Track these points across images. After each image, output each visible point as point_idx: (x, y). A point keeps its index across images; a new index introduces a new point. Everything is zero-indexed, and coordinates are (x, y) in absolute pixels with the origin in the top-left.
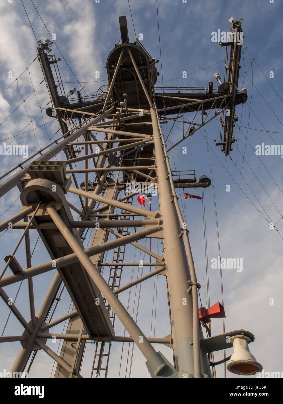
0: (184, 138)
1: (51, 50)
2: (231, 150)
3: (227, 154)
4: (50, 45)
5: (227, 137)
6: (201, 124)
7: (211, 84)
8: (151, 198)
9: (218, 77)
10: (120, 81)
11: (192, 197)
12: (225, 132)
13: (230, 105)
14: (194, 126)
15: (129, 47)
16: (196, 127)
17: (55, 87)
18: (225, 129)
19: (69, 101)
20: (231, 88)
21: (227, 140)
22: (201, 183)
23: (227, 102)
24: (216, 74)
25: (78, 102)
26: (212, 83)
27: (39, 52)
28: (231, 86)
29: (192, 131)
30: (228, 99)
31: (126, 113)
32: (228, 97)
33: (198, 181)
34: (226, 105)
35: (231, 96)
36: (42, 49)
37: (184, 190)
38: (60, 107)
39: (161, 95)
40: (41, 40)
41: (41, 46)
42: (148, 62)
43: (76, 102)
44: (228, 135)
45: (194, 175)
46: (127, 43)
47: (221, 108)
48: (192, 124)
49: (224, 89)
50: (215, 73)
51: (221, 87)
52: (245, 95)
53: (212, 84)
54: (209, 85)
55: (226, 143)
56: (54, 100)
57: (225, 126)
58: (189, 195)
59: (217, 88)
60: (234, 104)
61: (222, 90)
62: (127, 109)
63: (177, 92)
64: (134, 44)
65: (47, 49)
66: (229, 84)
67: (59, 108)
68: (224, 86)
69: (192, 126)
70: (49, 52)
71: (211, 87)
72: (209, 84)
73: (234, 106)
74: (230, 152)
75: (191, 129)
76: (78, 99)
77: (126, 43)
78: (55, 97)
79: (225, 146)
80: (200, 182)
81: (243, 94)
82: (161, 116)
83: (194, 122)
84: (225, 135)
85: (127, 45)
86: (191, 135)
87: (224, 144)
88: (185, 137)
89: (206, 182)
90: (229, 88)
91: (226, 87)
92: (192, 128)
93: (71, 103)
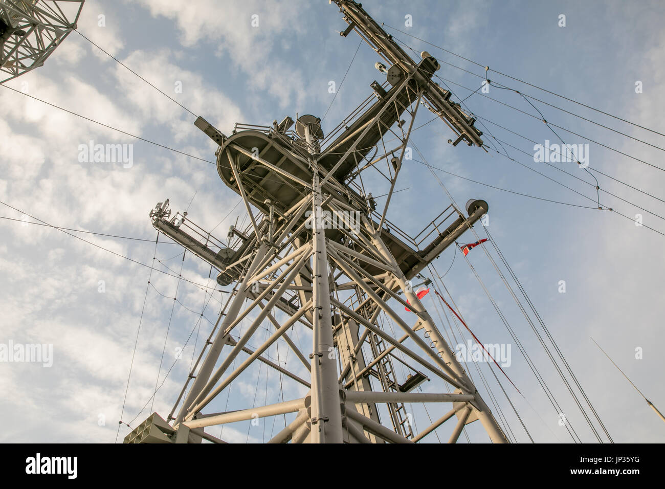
0: (393, 182)
1: (170, 211)
2: (480, 134)
3: (480, 144)
4: (167, 206)
5: (459, 125)
6: (402, 143)
7: (375, 85)
8: (432, 284)
9: (380, 67)
10: (255, 186)
11: (472, 247)
12: (451, 121)
13: (423, 86)
14: (393, 155)
15: (232, 143)
16: (398, 154)
17: (205, 248)
18: (447, 117)
19: (233, 250)
20: (404, 68)
21: (462, 128)
22: (473, 215)
23: (414, 87)
24: (376, 64)
25: (243, 241)
26: (375, 82)
27: (157, 226)
28: (401, 65)
29: (396, 164)
30: (412, 83)
31: (287, 221)
32: (410, 80)
33: (466, 216)
34: (416, 92)
35: (413, 76)
36: (158, 221)
37: (457, 243)
38: (227, 265)
39: (328, 150)
40: (152, 211)
41: (155, 217)
42: (267, 139)
43: (241, 244)
44: (457, 121)
45: (456, 210)
46: (224, 141)
47: (412, 101)
48: (388, 154)
49: (397, 75)
50: (374, 65)
51: (391, 76)
52: (429, 60)
53: (377, 83)
54: (375, 88)
55: (464, 132)
56: (214, 263)
57: (444, 114)
58: (467, 247)
59: (388, 83)
60: (426, 81)
61: (396, 79)
62: (284, 216)
63: (344, 129)
64: (234, 135)
65: (165, 213)
66: (397, 66)
67: (227, 268)
68: (393, 73)
69: (390, 157)
70: (169, 216)
71: (379, 89)
72: (373, 87)
73: (428, 83)
74: (482, 138)
75: (392, 163)
76: (240, 239)
77: (223, 143)
78: (213, 258)
79: (468, 137)
80: (470, 214)
81: (426, 60)
82: (351, 173)
83: (388, 151)
84: (454, 124)
85: (227, 143)
86: (399, 169)
87: (464, 136)
88: (393, 178)
89: (478, 207)
90: (401, 69)
91: (397, 72)
92: (393, 161)
93: (236, 250)
